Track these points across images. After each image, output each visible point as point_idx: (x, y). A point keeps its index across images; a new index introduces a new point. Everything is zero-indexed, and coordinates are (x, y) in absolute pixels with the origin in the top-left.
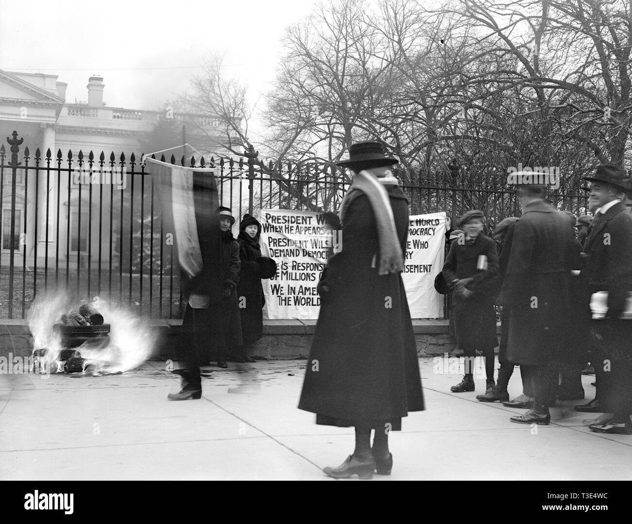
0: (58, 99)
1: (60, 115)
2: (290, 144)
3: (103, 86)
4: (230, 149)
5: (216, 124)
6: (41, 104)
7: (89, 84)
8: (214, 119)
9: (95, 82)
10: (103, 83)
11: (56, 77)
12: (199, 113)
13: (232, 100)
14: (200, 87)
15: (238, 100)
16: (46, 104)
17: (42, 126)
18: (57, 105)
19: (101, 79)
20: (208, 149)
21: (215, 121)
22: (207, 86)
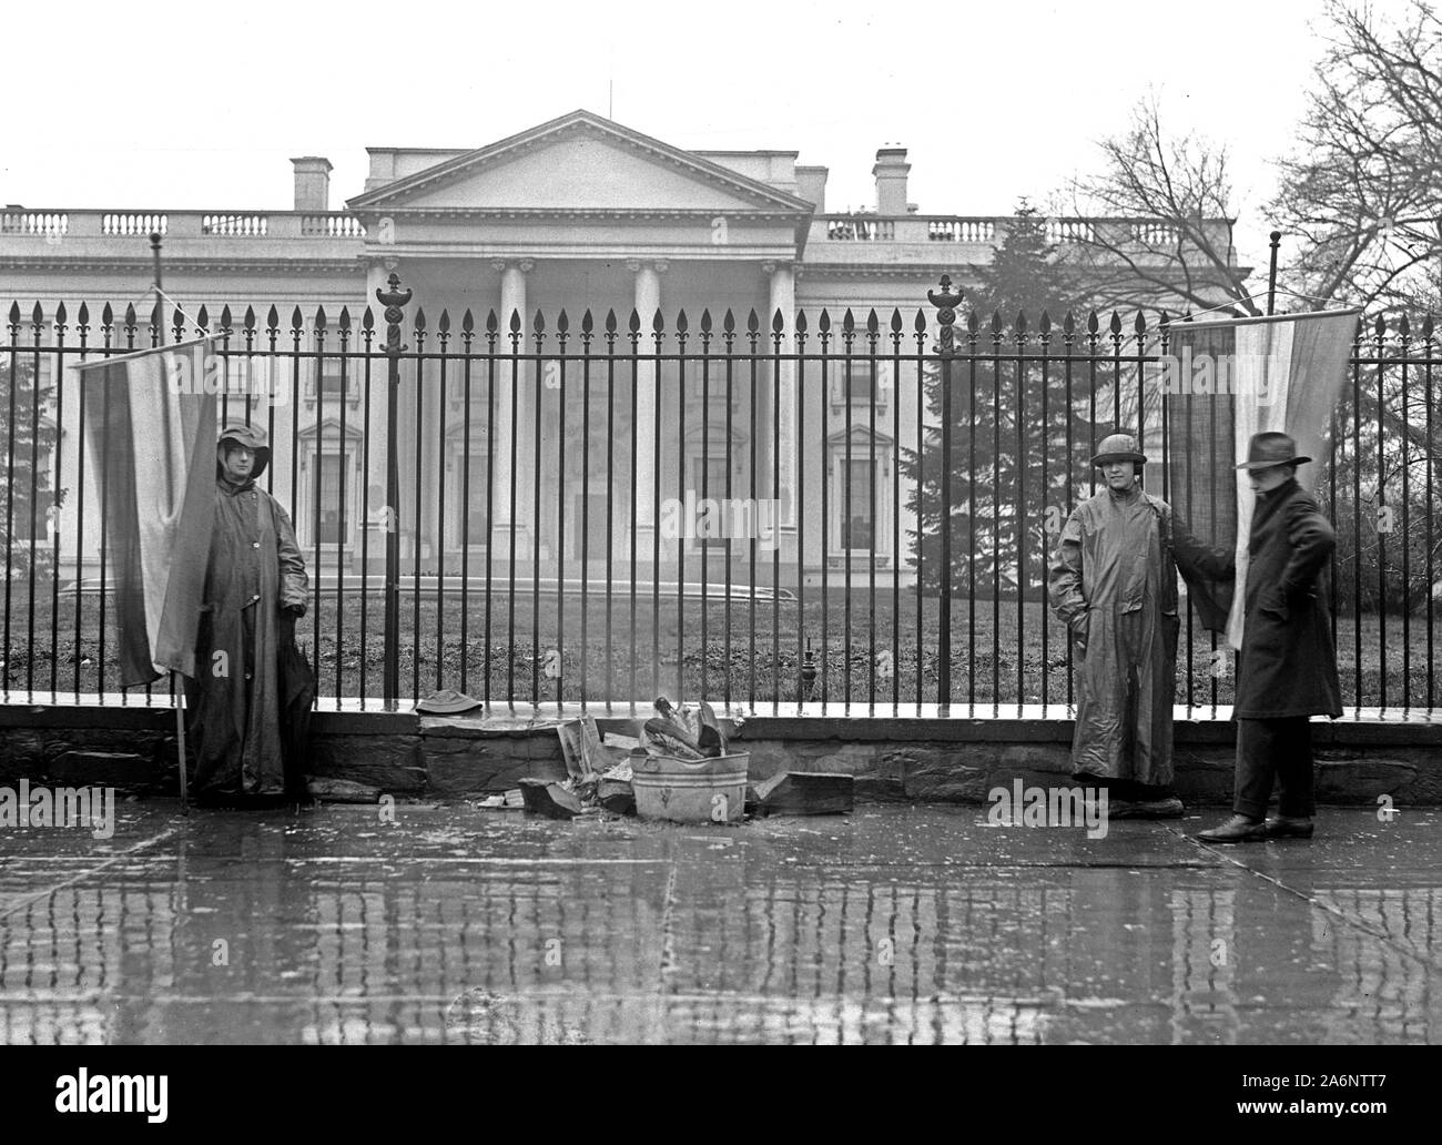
0: (799, 204)
1: (809, 240)
2: (1341, 273)
3: (908, 167)
4: (1189, 296)
5: (1155, 237)
6: (763, 217)
7: (877, 166)
8: (1151, 227)
9: (891, 161)
10: (907, 160)
11: (795, 155)
12: (1112, 215)
13: (1195, 178)
14: (1113, 152)
15: (1210, 178)
16: (773, 216)
17: (766, 268)
18: (800, 217)
19: (903, 152)
20: (1137, 300)
21: (1154, 230)
22: (1128, 148)
